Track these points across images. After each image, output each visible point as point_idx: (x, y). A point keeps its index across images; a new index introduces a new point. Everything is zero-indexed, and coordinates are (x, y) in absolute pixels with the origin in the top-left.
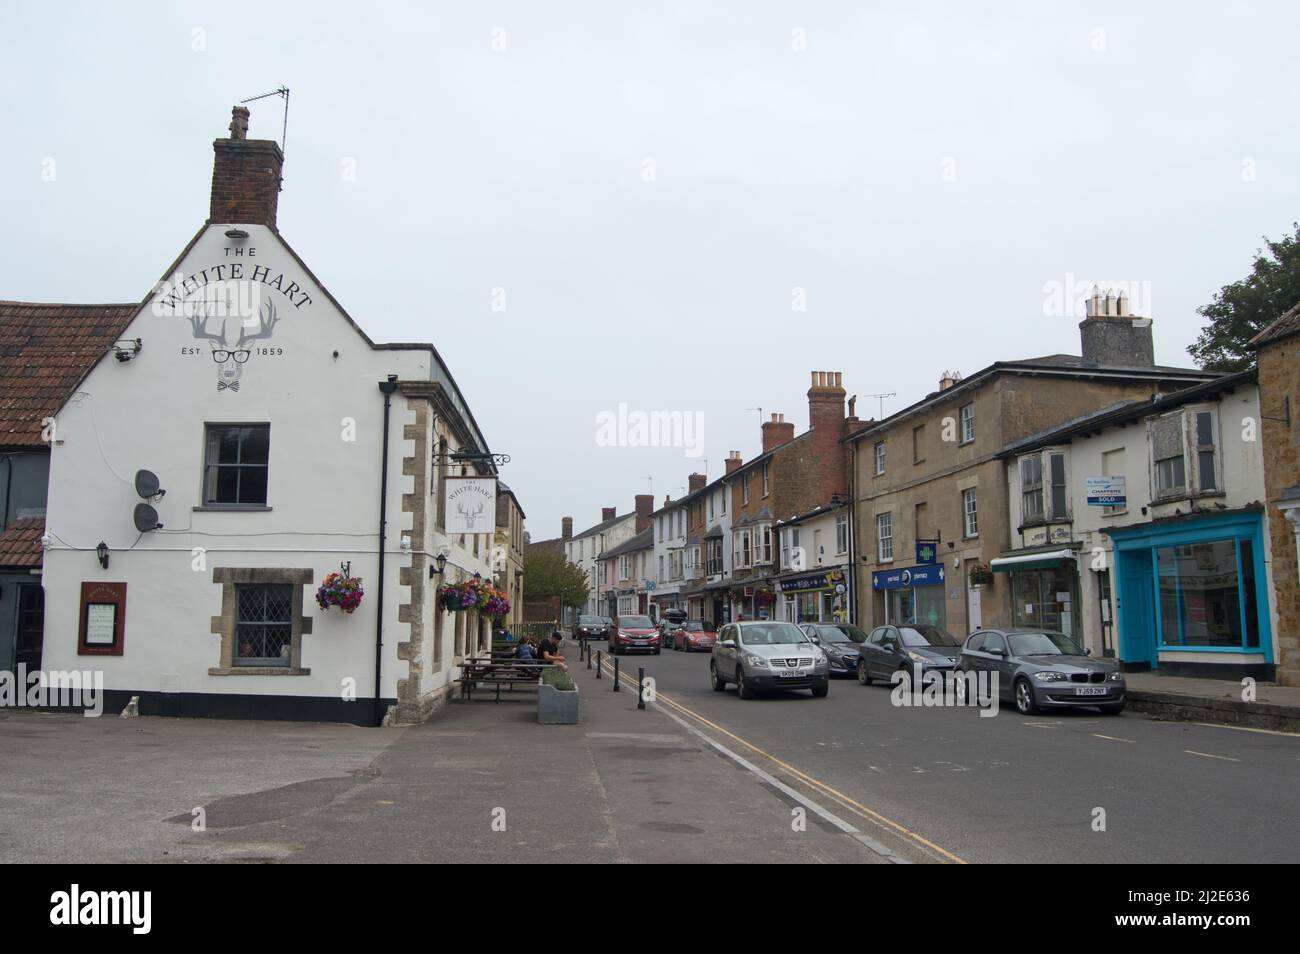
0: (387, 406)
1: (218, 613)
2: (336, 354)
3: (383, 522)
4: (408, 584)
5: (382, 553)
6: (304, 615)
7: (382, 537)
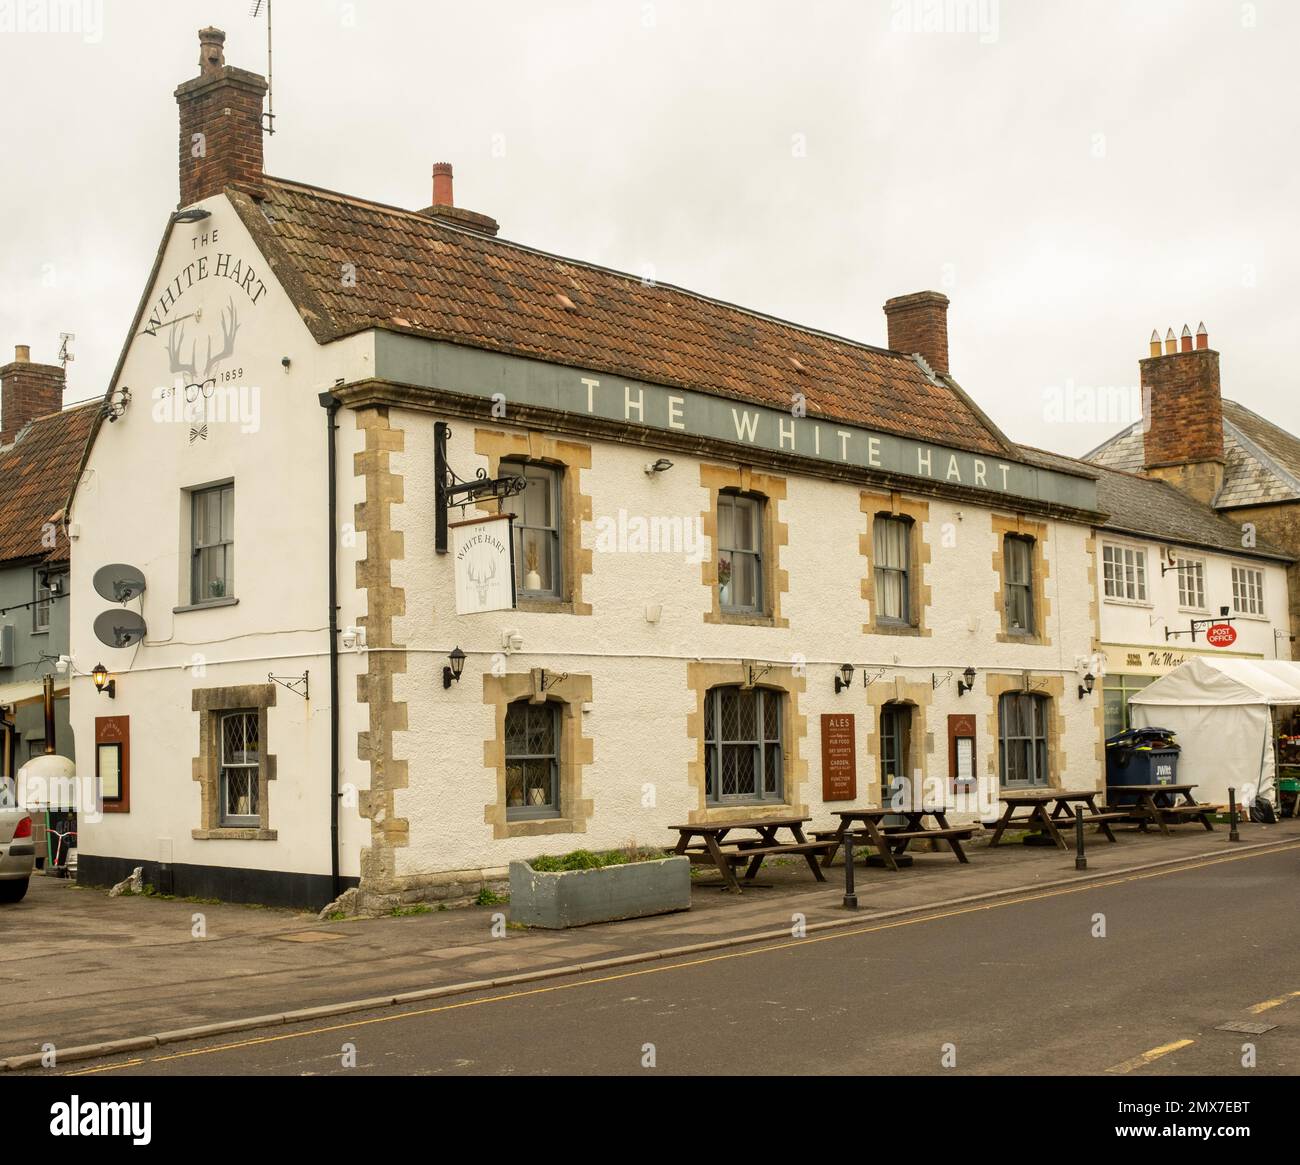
0: (333, 428)
1: (197, 755)
2: (286, 363)
3: (334, 608)
4: (365, 702)
5: (335, 656)
6: (269, 753)
7: (335, 631)
